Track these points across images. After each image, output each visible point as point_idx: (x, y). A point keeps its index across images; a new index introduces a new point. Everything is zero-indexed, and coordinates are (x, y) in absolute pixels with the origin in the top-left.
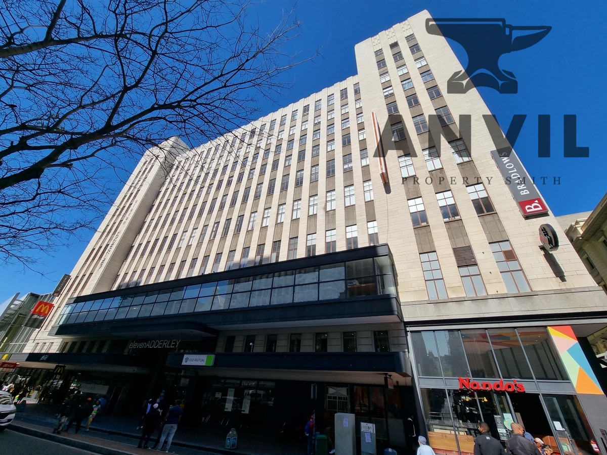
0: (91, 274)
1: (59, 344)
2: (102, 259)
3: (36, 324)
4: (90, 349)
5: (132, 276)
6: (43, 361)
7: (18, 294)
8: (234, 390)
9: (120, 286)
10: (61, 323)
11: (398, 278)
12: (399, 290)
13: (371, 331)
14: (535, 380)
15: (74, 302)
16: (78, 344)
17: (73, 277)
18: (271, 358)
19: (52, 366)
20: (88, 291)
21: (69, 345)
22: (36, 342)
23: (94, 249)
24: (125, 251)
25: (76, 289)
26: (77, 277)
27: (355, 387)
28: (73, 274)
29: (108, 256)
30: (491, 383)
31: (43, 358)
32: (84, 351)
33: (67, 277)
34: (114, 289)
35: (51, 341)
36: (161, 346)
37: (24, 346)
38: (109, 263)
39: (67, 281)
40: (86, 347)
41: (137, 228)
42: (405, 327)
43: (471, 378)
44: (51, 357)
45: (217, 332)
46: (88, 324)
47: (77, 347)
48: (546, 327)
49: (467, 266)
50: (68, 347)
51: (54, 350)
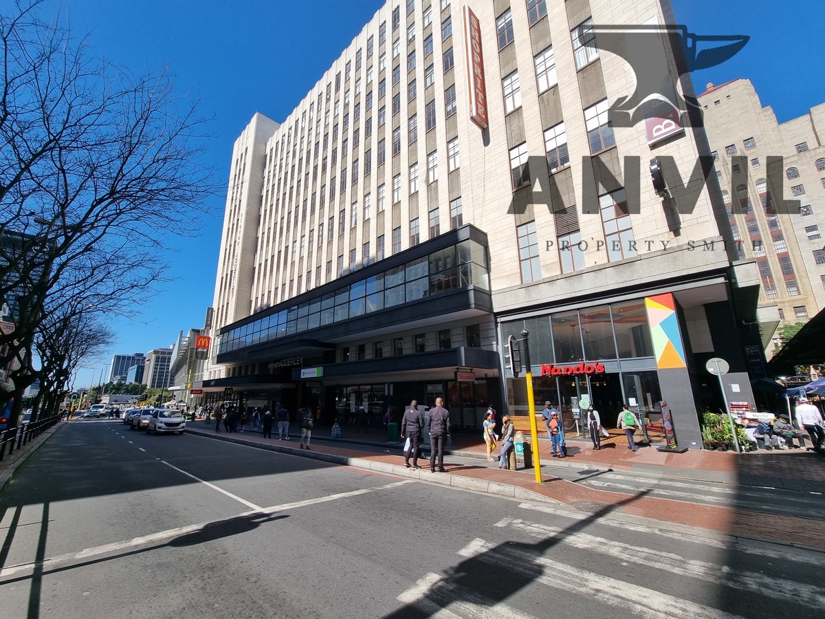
0: (228, 303)
1: (224, 370)
2: (232, 288)
3: (204, 356)
4: (246, 372)
5: (262, 300)
6: (212, 386)
7: (182, 332)
8: (354, 394)
9: (255, 311)
10: (218, 353)
11: (492, 262)
12: (492, 277)
13: (463, 327)
14: (618, 359)
15: (221, 334)
16: (237, 369)
17: (215, 308)
18: (381, 363)
19: (222, 389)
20: (230, 321)
21: (231, 370)
22: (209, 371)
23: (222, 278)
24: (249, 275)
25: (221, 321)
26: (219, 308)
27: (449, 383)
28: (215, 307)
29: (235, 283)
30: (573, 366)
31: (212, 383)
32: (243, 374)
33: (211, 310)
34: (252, 313)
35: (219, 369)
36: (290, 363)
37: (202, 375)
38: (238, 291)
39: (212, 313)
40: (243, 371)
41: (252, 247)
42: (496, 318)
43: (555, 364)
44: (218, 382)
45: (334, 345)
46: (235, 351)
47: (237, 371)
48: (643, 298)
49: (569, 233)
50: (231, 373)
51: (223, 376)
